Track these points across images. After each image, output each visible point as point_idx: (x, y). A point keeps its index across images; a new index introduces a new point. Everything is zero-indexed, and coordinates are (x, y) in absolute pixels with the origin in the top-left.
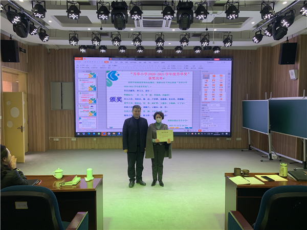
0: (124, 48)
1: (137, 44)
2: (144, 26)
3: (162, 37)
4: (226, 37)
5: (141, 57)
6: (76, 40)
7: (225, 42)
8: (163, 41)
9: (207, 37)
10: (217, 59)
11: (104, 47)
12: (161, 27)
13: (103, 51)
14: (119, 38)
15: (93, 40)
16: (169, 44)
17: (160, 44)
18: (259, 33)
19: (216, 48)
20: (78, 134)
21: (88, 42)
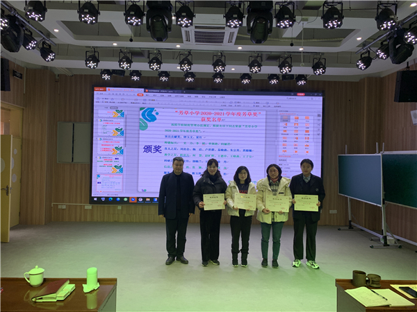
0: (166, 74)
1: (186, 67)
2: (196, 41)
3: (223, 59)
4: (316, 61)
5: (191, 89)
6: (96, 60)
7: (315, 67)
8: (224, 65)
9: (289, 60)
10: (301, 94)
11: (137, 73)
12: (222, 42)
13: (135, 78)
14: (160, 59)
15: (120, 61)
16: (232, 69)
17: (219, 69)
18: (367, 55)
19: (301, 77)
20: (95, 199)
21: (114, 65)
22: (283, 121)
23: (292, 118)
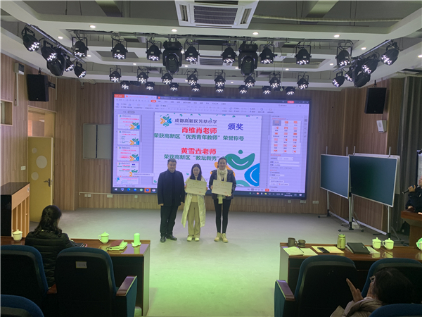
0: (176, 85)
1: (192, 83)
2: (201, 65)
3: (223, 75)
4: (300, 78)
6: (118, 76)
9: (278, 77)
10: (291, 102)
12: (222, 65)
14: (171, 75)
15: (138, 77)
17: (220, 84)
18: (340, 75)
19: (289, 89)
20: (116, 189)
22: (276, 125)
23: (283, 122)
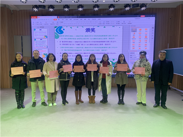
0: (67, 6)
10: (143, 16)
19: (143, 5)
22: (133, 31)
23: (138, 30)
